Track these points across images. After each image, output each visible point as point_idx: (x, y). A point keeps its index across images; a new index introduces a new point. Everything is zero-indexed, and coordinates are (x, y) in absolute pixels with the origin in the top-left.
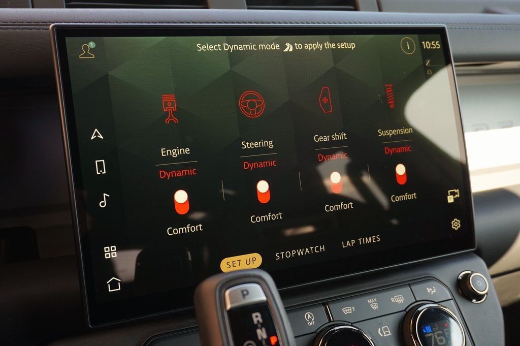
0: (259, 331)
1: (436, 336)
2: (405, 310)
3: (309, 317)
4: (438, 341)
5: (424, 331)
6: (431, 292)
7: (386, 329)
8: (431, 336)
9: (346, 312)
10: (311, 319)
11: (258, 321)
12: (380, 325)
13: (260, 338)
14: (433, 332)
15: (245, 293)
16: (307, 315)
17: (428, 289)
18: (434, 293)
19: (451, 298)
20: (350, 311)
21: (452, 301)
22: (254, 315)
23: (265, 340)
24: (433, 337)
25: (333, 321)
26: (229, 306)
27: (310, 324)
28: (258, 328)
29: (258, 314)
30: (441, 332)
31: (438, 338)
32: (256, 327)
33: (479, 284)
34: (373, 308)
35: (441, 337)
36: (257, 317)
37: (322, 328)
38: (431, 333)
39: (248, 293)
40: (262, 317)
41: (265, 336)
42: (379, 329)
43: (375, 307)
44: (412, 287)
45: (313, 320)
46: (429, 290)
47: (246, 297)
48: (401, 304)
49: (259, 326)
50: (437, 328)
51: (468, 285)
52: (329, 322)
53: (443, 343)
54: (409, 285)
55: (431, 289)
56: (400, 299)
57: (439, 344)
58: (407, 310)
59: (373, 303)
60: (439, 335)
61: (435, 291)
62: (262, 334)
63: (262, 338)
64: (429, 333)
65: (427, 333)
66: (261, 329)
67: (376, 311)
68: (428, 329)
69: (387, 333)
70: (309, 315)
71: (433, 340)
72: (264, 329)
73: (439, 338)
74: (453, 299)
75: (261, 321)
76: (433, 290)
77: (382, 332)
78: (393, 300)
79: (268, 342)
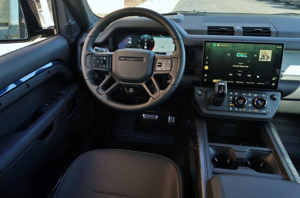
2: (256, 97)
3: (236, 93)
5: (258, 101)
12: (250, 98)
19: (268, 98)
20: (244, 94)
25: (241, 95)
26: (219, 85)
31: (260, 103)
33: (276, 97)
36: (222, 87)
37: (238, 96)
46: (263, 95)
50: (261, 101)
51: (273, 96)
54: (259, 93)
59: (250, 94)
62: (222, 89)
67: (250, 96)
69: (250, 100)
78: (254, 95)
79: (223, 90)
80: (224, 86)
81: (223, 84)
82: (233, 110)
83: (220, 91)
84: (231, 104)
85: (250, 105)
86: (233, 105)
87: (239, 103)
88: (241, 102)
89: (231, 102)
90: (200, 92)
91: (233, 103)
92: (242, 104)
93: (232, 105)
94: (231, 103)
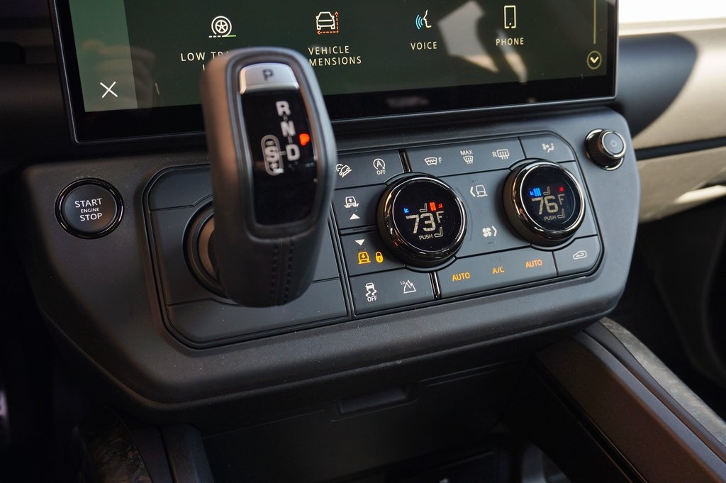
0: (284, 125)
1: (546, 202)
2: (509, 168)
3: (379, 163)
4: (548, 208)
5: (532, 194)
6: (547, 149)
7: (480, 189)
8: (540, 201)
9: (429, 163)
10: (381, 168)
11: (284, 113)
12: (473, 183)
13: (285, 133)
14: (543, 196)
15: (268, 73)
16: (376, 162)
17: (543, 145)
18: (551, 151)
19: (573, 159)
20: (435, 162)
21: (574, 163)
22: (279, 104)
23: (293, 137)
24: (542, 202)
25: (411, 172)
26: (243, 89)
27: (380, 173)
28: (283, 120)
29: (285, 104)
30: (553, 197)
31: (548, 205)
32: (281, 119)
33: (614, 144)
34: (467, 161)
35: (553, 204)
36: (283, 107)
37: (395, 180)
38: (540, 197)
39: (272, 74)
40: (291, 108)
41: (292, 132)
42: (472, 188)
43: (469, 160)
44: (523, 142)
45: (384, 168)
46: (545, 147)
47: (270, 79)
48: (505, 160)
49: (285, 118)
50: (549, 192)
51: (599, 145)
52: (405, 173)
53: (555, 211)
54: (519, 139)
55: (548, 146)
56: (504, 155)
57: (549, 211)
58: (512, 169)
59: (467, 156)
60: (550, 201)
61: (552, 149)
62: (288, 129)
63: (288, 134)
64: (538, 197)
65: (534, 197)
66: (288, 122)
67: (470, 165)
68: (537, 191)
69: (481, 194)
70: (378, 162)
71: (541, 206)
72: (291, 124)
73: (550, 204)
74: (577, 160)
75: (288, 112)
76: (550, 147)
77: (474, 191)
78: (494, 154)
79: (296, 140)
80: (294, 97)
81: (284, 76)
82: (390, 300)
83: (272, 154)
84: (363, 259)
85: (487, 232)
86: (380, 259)
87: (421, 232)
88: (428, 219)
89: (360, 242)
90: (88, 211)
91: (378, 241)
92: (441, 234)
93: (373, 258)
94: (361, 249)
